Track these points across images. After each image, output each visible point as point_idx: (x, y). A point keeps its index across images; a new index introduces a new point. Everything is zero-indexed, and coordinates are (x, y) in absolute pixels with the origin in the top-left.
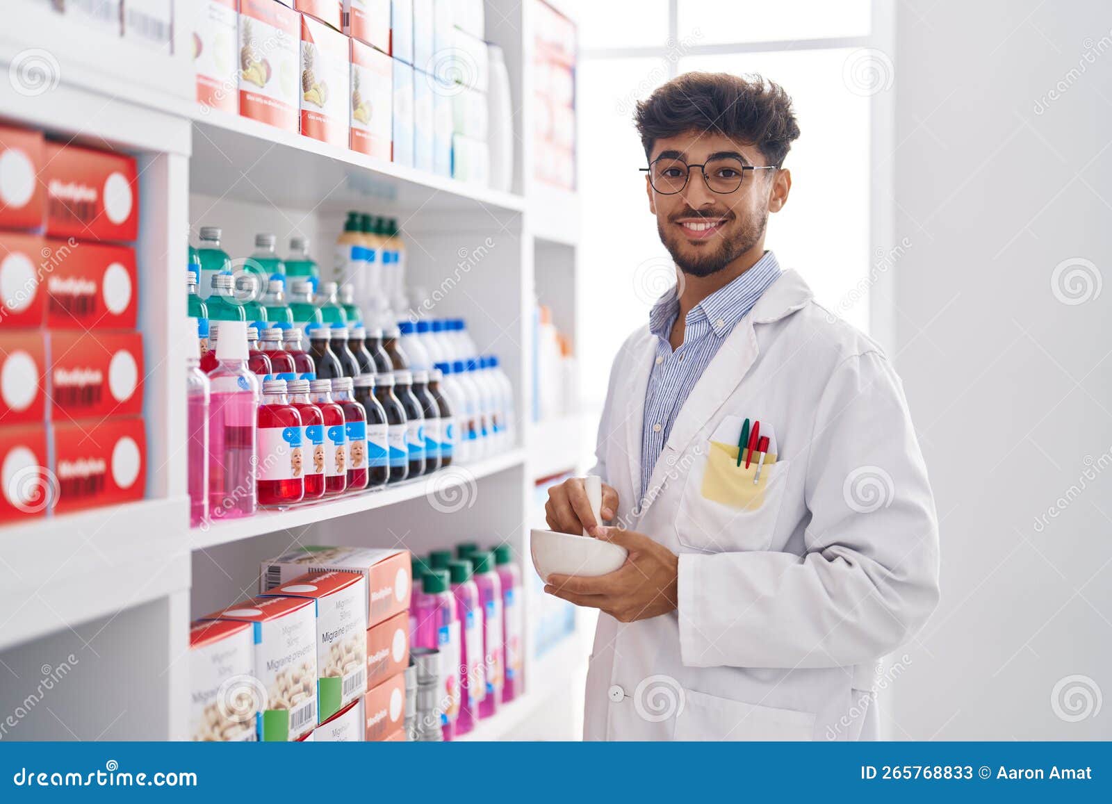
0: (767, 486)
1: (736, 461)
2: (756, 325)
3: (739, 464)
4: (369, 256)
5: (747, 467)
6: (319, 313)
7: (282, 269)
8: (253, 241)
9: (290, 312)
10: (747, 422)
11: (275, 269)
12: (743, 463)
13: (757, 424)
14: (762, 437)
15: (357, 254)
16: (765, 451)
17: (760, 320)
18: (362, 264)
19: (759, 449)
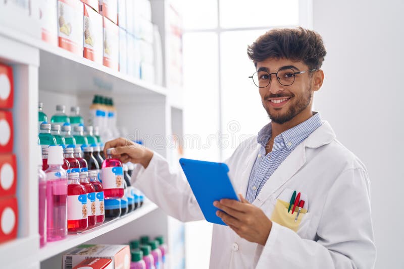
0: (301, 223)
1: (287, 210)
2: (306, 148)
3: (289, 212)
4: (103, 114)
5: (292, 213)
6: (86, 139)
7: (68, 120)
8: (55, 108)
9: (74, 140)
10: (295, 192)
11: (65, 121)
12: (291, 211)
13: (299, 194)
14: (301, 201)
15: (99, 113)
16: (302, 207)
17: (309, 146)
18: (100, 118)
19: (299, 206)
